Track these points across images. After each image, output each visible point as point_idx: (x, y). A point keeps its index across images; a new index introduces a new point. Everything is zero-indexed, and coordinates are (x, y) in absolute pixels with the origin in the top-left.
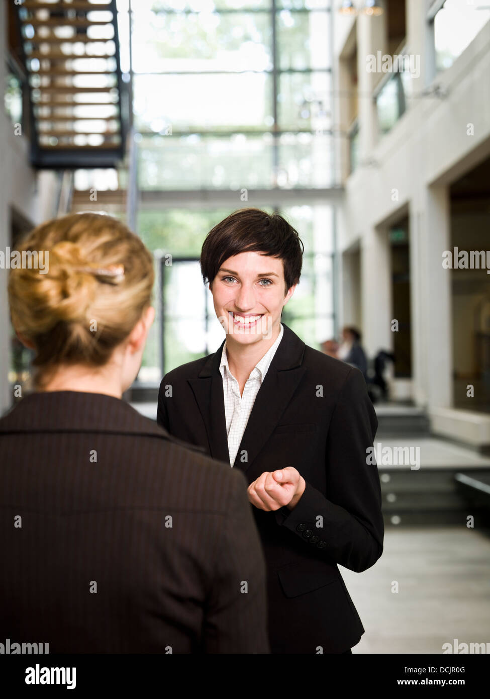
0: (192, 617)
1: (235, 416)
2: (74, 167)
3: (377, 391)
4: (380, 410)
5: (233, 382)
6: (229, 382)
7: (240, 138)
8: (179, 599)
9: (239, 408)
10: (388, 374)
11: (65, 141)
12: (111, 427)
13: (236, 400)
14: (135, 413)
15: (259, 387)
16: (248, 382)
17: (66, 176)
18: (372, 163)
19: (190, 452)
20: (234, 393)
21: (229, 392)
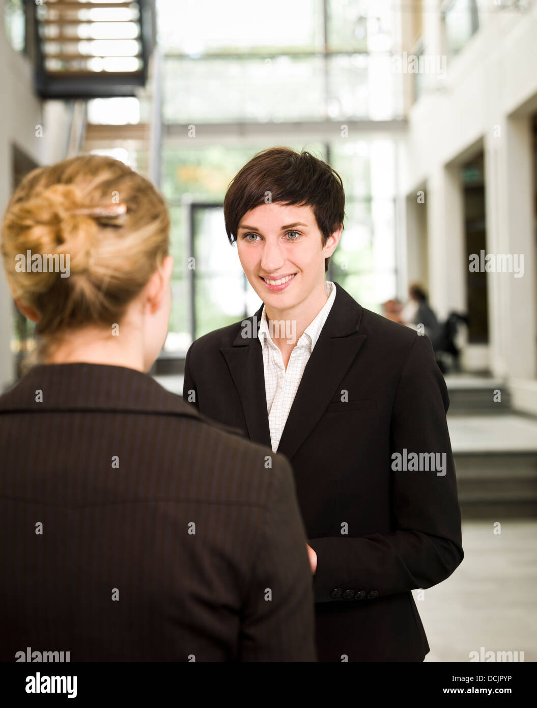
0: (226, 628)
1: (278, 391)
2: (87, 96)
3: (448, 360)
4: (451, 382)
5: (274, 352)
6: (270, 351)
7: (284, 62)
8: (211, 606)
9: (283, 382)
10: (461, 339)
11: (76, 66)
12: (132, 406)
13: (279, 373)
14: (159, 388)
15: (308, 357)
16: (294, 350)
17: (78, 107)
18: (442, 90)
19: (224, 434)
20: (276, 364)
21: (271, 363)
